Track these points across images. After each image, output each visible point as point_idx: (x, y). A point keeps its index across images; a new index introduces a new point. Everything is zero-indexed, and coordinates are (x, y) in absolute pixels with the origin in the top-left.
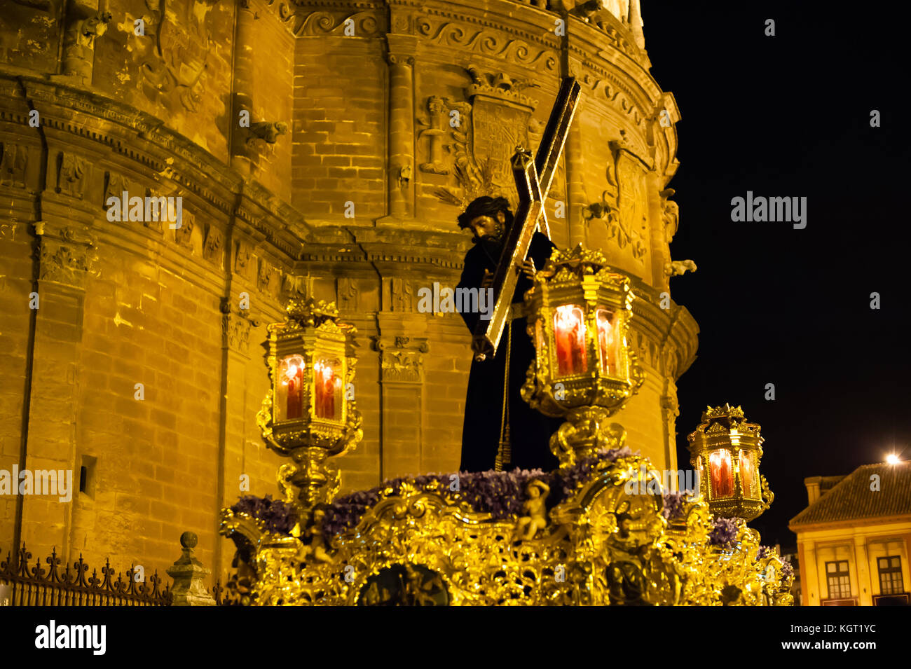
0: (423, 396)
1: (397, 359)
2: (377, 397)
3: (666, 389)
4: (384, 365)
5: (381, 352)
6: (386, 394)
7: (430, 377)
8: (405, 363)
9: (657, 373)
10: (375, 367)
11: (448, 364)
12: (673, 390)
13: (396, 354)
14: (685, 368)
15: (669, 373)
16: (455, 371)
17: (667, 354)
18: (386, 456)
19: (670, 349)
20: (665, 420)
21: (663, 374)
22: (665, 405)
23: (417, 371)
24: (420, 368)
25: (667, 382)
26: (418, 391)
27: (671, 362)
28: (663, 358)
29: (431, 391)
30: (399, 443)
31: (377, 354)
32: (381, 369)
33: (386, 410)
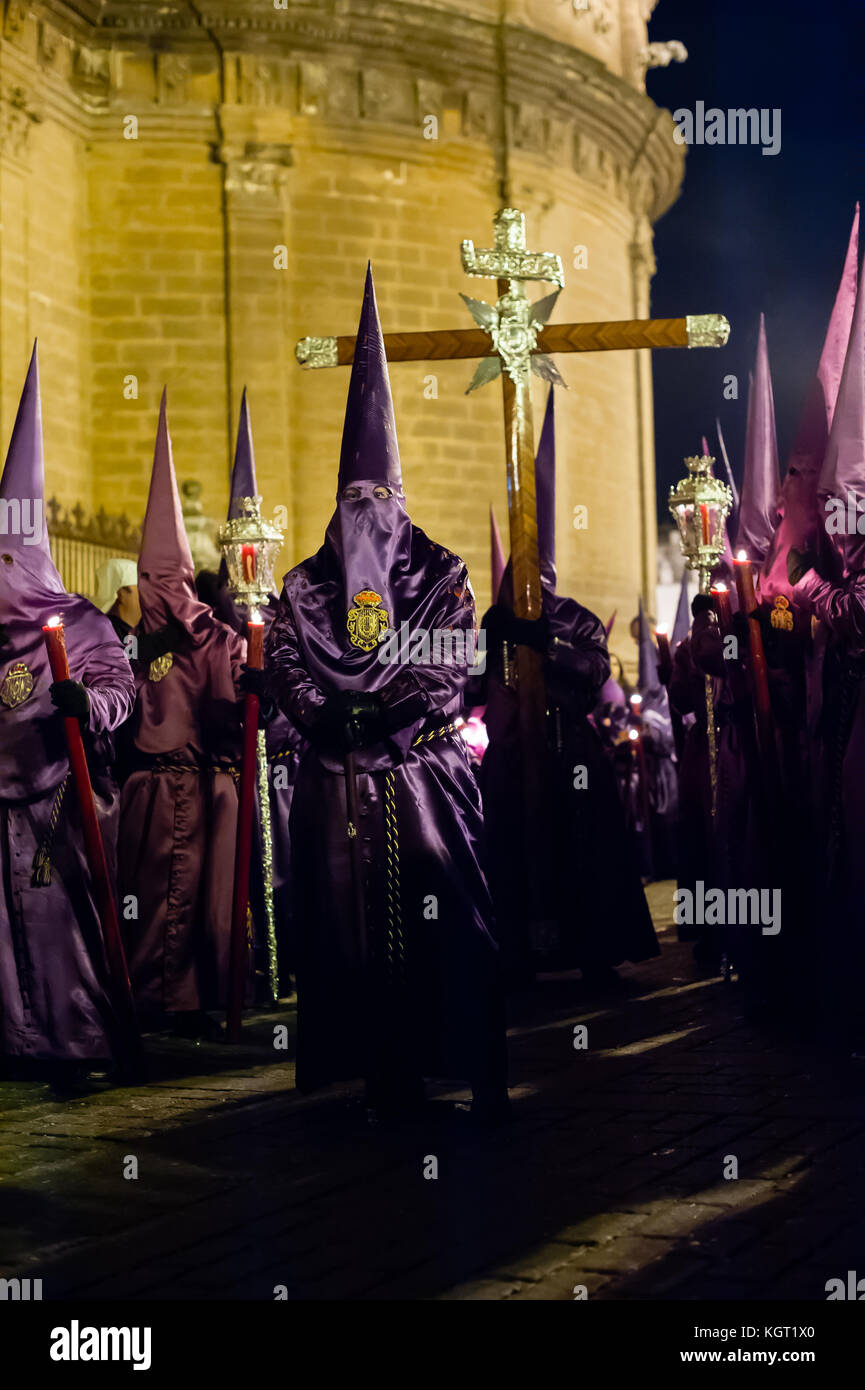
0: (288, 230)
1: (248, 176)
2: (218, 231)
3: (636, 233)
4: (230, 185)
5: (224, 165)
6: (233, 227)
7: (299, 203)
8: (260, 181)
9: (624, 207)
10: (215, 188)
11: (323, 185)
12: (646, 235)
13: (247, 167)
14: (663, 208)
15: (640, 210)
16: (334, 194)
17: (638, 183)
18: (235, 318)
19: (644, 175)
20: (635, 277)
21: (632, 209)
22: (635, 256)
23: (277, 193)
24: (283, 190)
25: (637, 223)
26: (278, 222)
27: (644, 194)
28: (633, 187)
29: (299, 223)
30: (253, 300)
31: (216, 168)
32: (225, 196)
33: (234, 251)
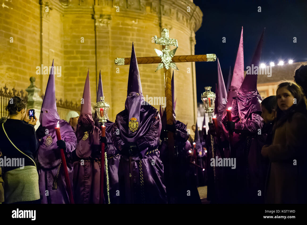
0: (110, 35)
1: (101, 22)
2: (94, 35)
3: (191, 35)
4: (96, 24)
5: (95, 20)
6: (97, 34)
7: (112, 28)
8: (103, 23)
9: (189, 29)
10: (93, 25)
11: (118, 24)
12: (194, 35)
13: (100, 20)
14: (197, 29)
15: (192, 29)
16: (121, 26)
17: (192, 23)
18: (98, 55)
19: (193, 21)
20: (191, 45)
21: (190, 29)
22: (191, 40)
23: (107, 26)
24: (109, 25)
25: (192, 33)
26: (108, 33)
27: (193, 25)
28: (191, 24)
29: (113, 33)
30: (102, 51)
31: (93, 20)
32: (95, 27)
33: (97, 39)
